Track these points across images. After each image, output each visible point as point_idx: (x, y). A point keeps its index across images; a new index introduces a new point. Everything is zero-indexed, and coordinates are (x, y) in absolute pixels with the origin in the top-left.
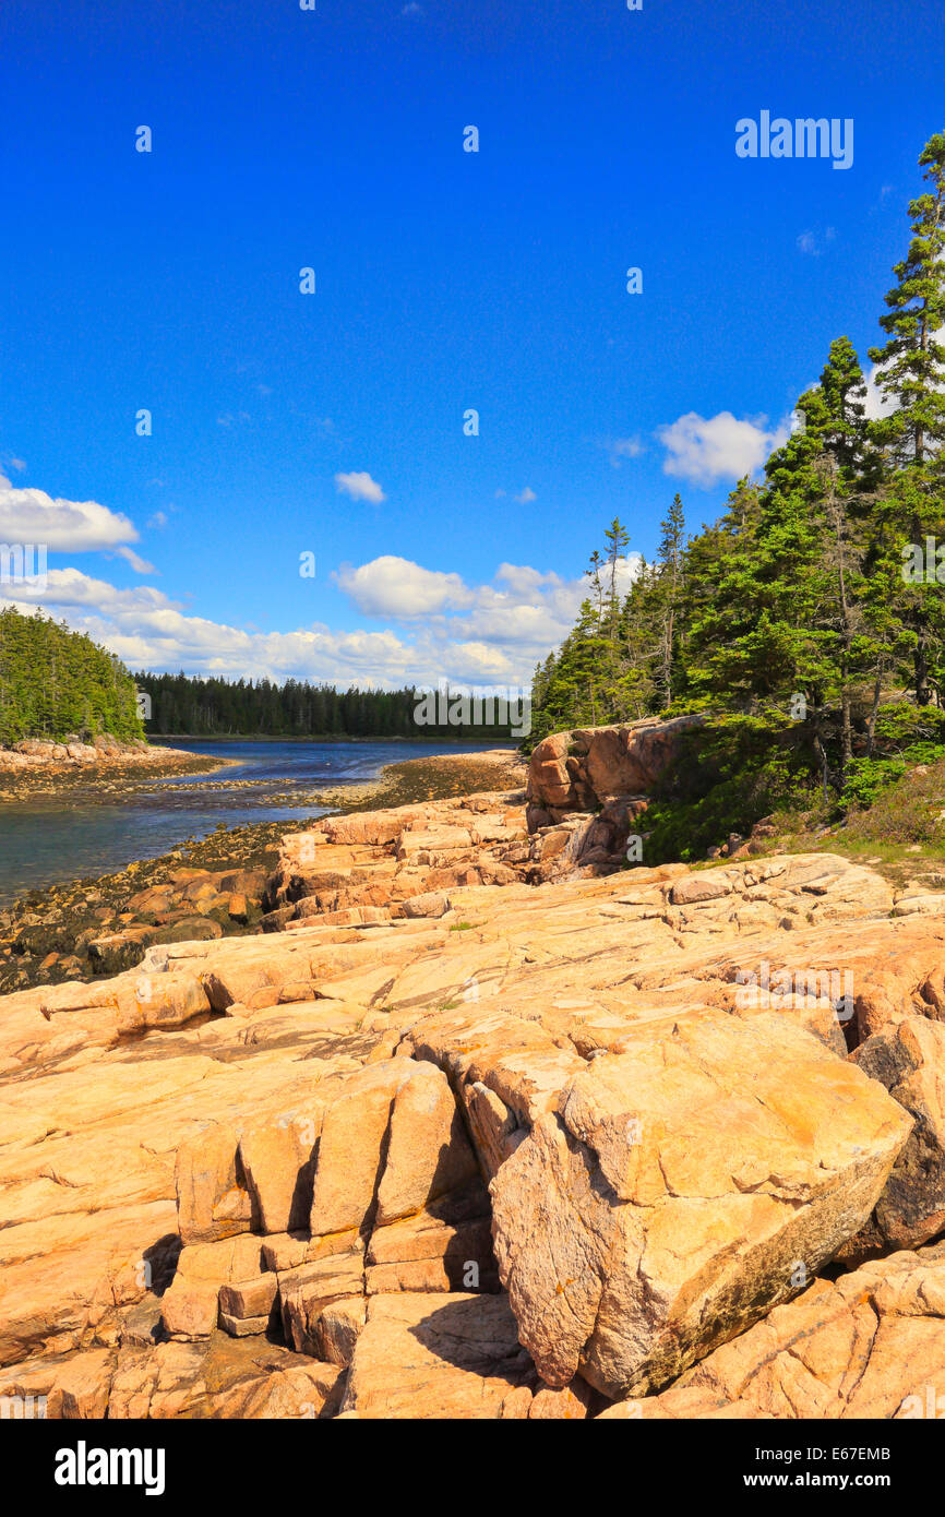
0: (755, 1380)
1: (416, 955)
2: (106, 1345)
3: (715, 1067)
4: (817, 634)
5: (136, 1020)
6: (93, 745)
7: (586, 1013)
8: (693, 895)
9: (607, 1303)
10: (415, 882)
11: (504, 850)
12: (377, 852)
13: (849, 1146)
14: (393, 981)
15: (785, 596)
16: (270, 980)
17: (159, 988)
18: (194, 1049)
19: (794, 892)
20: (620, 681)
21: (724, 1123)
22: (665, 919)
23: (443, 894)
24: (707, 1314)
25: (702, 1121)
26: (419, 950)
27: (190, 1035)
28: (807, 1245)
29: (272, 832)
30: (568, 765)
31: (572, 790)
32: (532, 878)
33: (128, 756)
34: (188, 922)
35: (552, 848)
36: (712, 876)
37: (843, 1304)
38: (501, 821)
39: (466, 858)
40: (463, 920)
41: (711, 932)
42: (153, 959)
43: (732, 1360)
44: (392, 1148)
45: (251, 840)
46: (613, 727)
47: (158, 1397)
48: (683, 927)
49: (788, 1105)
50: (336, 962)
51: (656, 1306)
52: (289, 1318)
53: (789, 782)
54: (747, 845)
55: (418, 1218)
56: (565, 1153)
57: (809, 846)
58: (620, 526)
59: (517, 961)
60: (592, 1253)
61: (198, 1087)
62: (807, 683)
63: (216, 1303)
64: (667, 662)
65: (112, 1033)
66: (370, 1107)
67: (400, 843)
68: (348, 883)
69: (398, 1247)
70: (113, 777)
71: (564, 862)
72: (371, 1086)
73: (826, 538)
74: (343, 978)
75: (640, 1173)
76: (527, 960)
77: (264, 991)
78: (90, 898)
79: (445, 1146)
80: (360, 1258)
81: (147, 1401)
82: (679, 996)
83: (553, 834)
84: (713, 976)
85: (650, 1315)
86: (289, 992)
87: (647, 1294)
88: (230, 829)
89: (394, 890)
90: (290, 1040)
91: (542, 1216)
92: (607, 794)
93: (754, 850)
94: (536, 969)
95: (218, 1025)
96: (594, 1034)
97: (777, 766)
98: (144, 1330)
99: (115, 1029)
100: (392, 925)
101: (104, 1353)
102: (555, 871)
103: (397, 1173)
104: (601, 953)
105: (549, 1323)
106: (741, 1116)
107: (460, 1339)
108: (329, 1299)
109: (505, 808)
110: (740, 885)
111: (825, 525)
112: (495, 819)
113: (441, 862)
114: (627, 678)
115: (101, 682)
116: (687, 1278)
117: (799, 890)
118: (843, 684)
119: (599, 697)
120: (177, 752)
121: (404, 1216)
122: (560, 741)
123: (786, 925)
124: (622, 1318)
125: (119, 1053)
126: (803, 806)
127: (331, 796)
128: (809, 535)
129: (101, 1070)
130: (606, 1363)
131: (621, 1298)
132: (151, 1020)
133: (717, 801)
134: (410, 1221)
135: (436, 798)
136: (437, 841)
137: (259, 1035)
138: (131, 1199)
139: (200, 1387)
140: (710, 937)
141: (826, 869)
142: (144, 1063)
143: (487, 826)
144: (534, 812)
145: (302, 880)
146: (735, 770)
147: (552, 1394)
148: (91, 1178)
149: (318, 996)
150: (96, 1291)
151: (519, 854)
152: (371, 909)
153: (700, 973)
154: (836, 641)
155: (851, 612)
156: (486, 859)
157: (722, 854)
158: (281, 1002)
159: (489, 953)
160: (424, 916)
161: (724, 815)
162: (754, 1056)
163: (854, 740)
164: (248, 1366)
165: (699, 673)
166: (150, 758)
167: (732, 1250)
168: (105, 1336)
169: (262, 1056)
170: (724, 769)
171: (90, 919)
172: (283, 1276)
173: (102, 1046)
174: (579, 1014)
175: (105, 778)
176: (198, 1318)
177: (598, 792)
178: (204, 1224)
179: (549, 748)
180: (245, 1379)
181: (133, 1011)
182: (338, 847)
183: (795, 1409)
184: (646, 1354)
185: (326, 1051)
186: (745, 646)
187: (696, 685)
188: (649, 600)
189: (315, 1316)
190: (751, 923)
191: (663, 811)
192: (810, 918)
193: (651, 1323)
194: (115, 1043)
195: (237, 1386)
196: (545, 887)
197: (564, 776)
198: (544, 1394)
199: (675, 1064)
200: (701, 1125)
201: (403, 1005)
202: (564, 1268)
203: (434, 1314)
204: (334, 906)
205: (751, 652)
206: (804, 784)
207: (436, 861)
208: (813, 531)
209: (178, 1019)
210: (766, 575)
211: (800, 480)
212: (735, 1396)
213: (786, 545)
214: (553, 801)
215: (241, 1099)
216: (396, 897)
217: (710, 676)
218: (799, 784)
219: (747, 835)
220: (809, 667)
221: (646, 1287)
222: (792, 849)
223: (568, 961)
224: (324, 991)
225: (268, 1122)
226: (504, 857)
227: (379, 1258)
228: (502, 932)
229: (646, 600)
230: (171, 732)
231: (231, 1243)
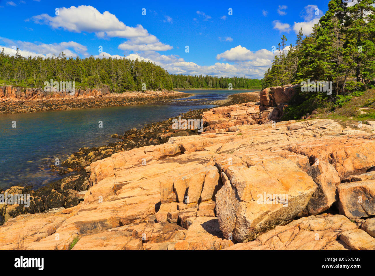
0: (268, 241)
1: (227, 141)
2: (146, 222)
3: (270, 172)
4: (330, 64)
5: (164, 154)
6: (162, 91)
7: (251, 157)
8: (294, 128)
9: (237, 222)
10: (232, 123)
11: (254, 116)
12: (225, 116)
13: (298, 191)
14: (221, 147)
15: (322, 54)
16: (194, 146)
17: (169, 147)
18: (176, 161)
19: (318, 128)
20: (284, 75)
21: (267, 185)
22: (287, 134)
23: (237, 126)
24: (261, 226)
25: (262, 184)
26: (228, 140)
27: (175, 158)
28: (288, 213)
29: (202, 111)
30: (269, 96)
31: (270, 102)
32: (260, 123)
33: (170, 94)
34: (181, 132)
35: (265, 116)
36: (299, 124)
37: (293, 226)
38: (253, 109)
39: (245, 118)
40: (240, 133)
41: (297, 137)
42: (170, 140)
43: (264, 237)
44: (204, 186)
45: (197, 113)
46: (280, 87)
47: (153, 233)
48: (291, 136)
49: (285, 182)
50: (209, 142)
51: (248, 224)
52: (181, 220)
53: (322, 101)
54: (310, 116)
55: (210, 201)
56: (231, 189)
57: (324, 117)
58: (285, 36)
59: (250, 143)
60: (234, 212)
61: (174, 169)
62: (328, 76)
63: (167, 216)
64: (295, 70)
65: (159, 157)
66: (200, 176)
67: (230, 114)
68: (217, 123)
69: (204, 207)
70: (166, 98)
71: (267, 119)
72: (201, 171)
73: (334, 39)
74: (210, 146)
75: (246, 195)
76: (253, 143)
77: (192, 148)
78: (160, 126)
79: (216, 185)
80: (197, 209)
81: (151, 234)
82: (276, 153)
83: (265, 112)
84: (286, 149)
85: (246, 226)
86: (198, 148)
87: (246, 221)
88: (192, 110)
89: (227, 125)
90: (197, 159)
91: (225, 203)
92: (278, 103)
93: (311, 117)
94: (255, 145)
95: (182, 156)
96: (251, 162)
97: (320, 97)
98: (153, 220)
99: (159, 156)
100: (225, 133)
101: (145, 224)
102: (265, 121)
103: (205, 191)
104: (270, 141)
105: (225, 226)
106: (272, 183)
107: (212, 227)
108: (188, 217)
109: (255, 106)
110: (305, 126)
111: (334, 35)
112: (253, 108)
113: (239, 119)
114: (285, 74)
115: (163, 77)
116: (255, 218)
117: (320, 127)
118: (337, 76)
119: (279, 79)
120: (181, 92)
121: (207, 200)
122: (268, 90)
123: (315, 136)
124: (240, 226)
125: (159, 161)
126: (325, 106)
127: (216, 103)
128: (329, 38)
129: (156, 165)
130: (237, 235)
131: (240, 222)
132: (167, 154)
133: (304, 105)
134: (208, 201)
135: (241, 103)
136: (239, 113)
137: (190, 158)
138: (156, 193)
139: (162, 232)
140: (296, 138)
141: (327, 123)
142: (164, 164)
143: (251, 110)
144: (261, 107)
145: (207, 123)
146: (309, 98)
147: (226, 240)
148: (148, 188)
149: (205, 150)
150: (145, 211)
151: (257, 117)
152: (221, 129)
153: (284, 148)
154: (335, 65)
155: (340, 58)
156: (249, 118)
157: (305, 118)
158: (196, 151)
159: (244, 141)
160: (233, 131)
161: (305, 108)
162: (280, 169)
163: (339, 90)
164: (172, 229)
165: (300, 74)
166: (175, 94)
167: (267, 213)
168: (146, 221)
169: (190, 163)
170: (306, 97)
171: (160, 131)
172: (180, 211)
173: (156, 159)
174: (250, 157)
175: (164, 99)
176: (163, 219)
177: (276, 102)
178: (165, 200)
179: (265, 92)
180: (171, 232)
181: (164, 152)
182: (216, 115)
183: (275, 248)
184: (246, 234)
185: (204, 162)
186: (311, 67)
187: (299, 77)
188: (293, 55)
189: (185, 220)
190: (307, 135)
191: (291, 107)
192: (321, 135)
193: (247, 227)
194: (159, 159)
195: (169, 233)
196: (262, 125)
197: (268, 98)
198: (224, 240)
199: (260, 170)
200: (261, 185)
201: (223, 152)
202: (229, 214)
203: (208, 221)
204: (213, 128)
205: (313, 68)
206: (326, 101)
207: (238, 118)
208: (331, 37)
209: (173, 154)
210: (318, 49)
211: (328, 24)
212: (263, 244)
213: (323, 41)
214: (266, 104)
215: (182, 172)
216: (227, 127)
217: (302, 74)
218: (325, 101)
219: (311, 114)
220: (328, 72)
221: (245, 220)
222: (321, 117)
223: (262, 143)
224: (206, 148)
225: (180, 178)
226: (253, 118)
227: (200, 209)
228: (248, 136)
229: (292, 55)
230: (179, 88)
231: (171, 204)
